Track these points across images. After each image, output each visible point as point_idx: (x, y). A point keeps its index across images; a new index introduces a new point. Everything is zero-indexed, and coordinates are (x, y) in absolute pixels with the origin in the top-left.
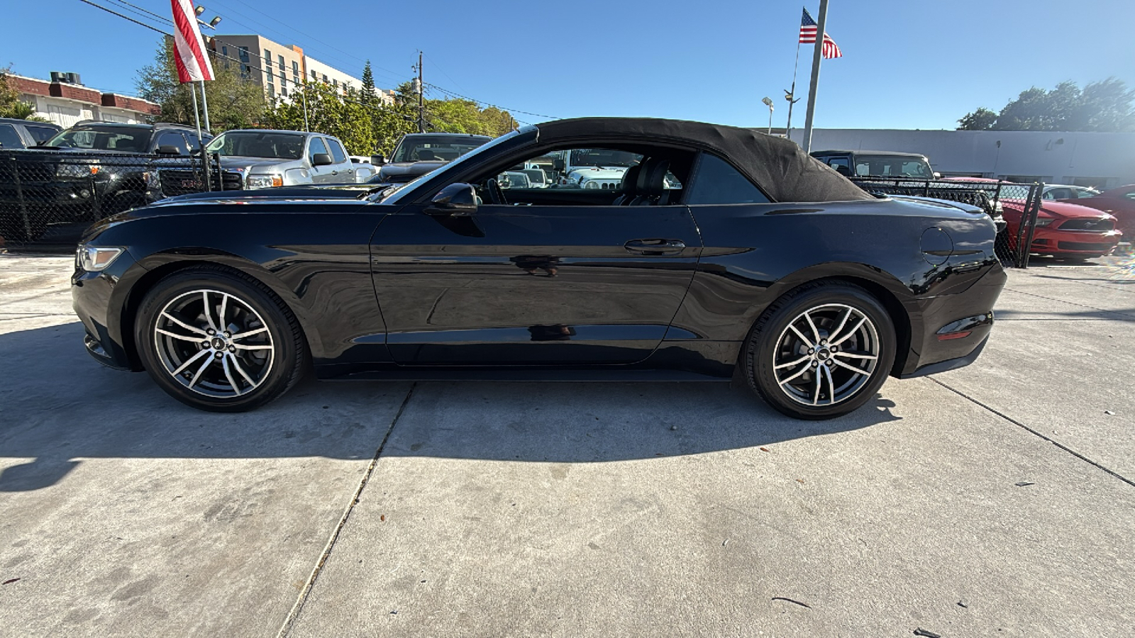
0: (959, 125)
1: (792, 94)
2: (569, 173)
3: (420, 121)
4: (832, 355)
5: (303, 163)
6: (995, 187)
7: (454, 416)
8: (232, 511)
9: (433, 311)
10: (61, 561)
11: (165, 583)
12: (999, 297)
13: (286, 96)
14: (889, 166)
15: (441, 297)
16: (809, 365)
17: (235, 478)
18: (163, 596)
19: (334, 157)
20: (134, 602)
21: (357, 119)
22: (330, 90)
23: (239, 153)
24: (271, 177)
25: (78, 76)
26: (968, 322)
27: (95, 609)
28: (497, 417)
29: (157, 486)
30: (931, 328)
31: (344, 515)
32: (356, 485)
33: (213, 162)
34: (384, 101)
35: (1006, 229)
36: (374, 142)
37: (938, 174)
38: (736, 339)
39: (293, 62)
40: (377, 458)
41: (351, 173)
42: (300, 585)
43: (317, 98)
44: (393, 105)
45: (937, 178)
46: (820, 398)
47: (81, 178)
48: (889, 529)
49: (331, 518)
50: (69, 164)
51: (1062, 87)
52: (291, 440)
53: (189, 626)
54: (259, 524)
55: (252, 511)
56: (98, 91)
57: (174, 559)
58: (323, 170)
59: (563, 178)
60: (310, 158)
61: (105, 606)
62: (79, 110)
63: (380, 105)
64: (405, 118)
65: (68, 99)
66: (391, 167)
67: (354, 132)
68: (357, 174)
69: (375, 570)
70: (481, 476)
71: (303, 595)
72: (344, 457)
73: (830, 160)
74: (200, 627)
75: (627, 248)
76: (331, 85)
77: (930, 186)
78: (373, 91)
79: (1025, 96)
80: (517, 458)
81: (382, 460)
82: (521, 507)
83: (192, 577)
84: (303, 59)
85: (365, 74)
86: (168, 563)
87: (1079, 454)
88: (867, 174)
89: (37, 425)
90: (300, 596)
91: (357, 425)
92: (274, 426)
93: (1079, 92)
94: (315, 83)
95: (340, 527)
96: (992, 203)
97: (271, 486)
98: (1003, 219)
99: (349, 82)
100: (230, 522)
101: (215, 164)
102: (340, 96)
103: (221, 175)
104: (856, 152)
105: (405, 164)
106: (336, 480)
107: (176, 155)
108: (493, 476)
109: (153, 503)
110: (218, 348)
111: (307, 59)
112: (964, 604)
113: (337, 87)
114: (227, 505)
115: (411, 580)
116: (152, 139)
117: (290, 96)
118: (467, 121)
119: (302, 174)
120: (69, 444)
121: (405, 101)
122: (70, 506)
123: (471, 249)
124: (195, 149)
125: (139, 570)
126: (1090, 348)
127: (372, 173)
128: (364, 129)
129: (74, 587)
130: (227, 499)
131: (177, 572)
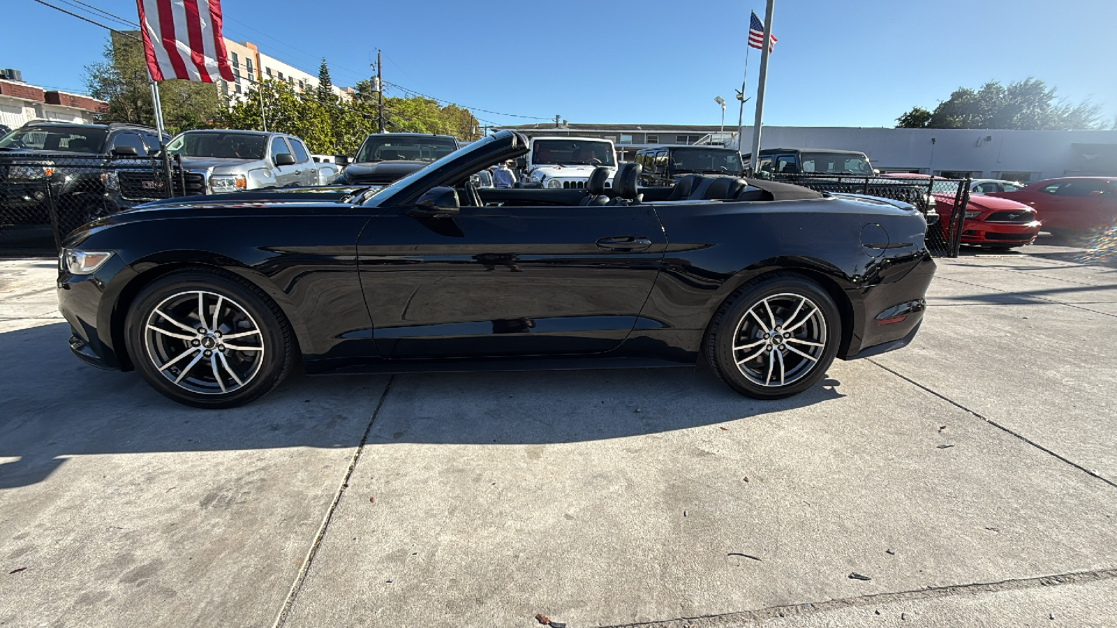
0: (897, 123)
1: (743, 94)
2: (532, 171)
3: (379, 119)
4: (784, 341)
5: (266, 163)
6: (928, 183)
7: (433, 406)
8: (227, 499)
9: (407, 307)
10: (64, 550)
11: (170, 566)
12: (931, 284)
13: (240, 93)
14: (833, 164)
15: (414, 294)
16: (763, 349)
17: (226, 470)
18: (169, 577)
19: (297, 156)
20: (143, 583)
21: (315, 117)
22: (286, 87)
23: (199, 153)
24: (234, 178)
25: (19, 73)
26: (905, 307)
27: (104, 592)
28: (474, 406)
29: (150, 479)
30: (871, 314)
31: (335, 498)
32: (344, 472)
33: (175, 163)
34: (342, 99)
35: (939, 221)
36: (333, 140)
37: (877, 171)
38: (699, 327)
39: (247, 59)
40: (361, 445)
41: (314, 173)
42: (299, 562)
43: (273, 96)
44: (351, 103)
45: (877, 174)
46: (771, 380)
47: (35, 180)
48: (830, 492)
49: (322, 502)
50: (21, 165)
51: (989, 87)
52: (277, 432)
53: (199, 601)
54: (255, 510)
55: (246, 499)
56: (41, 88)
57: (176, 544)
58: (286, 170)
59: (526, 176)
60: (273, 158)
61: (114, 587)
62: (21, 108)
63: (338, 103)
64: (365, 117)
65: (9, 96)
66: (354, 166)
67: (313, 130)
68: (320, 174)
69: (369, 546)
70: (462, 460)
71: (304, 570)
72: (330, 445)
73: (778, 157)
74: (208, 602)
75: (598, 245)
76: (287, 83)
77: (869, 182)
78: (330, 89)
79: (956, 96)
80: (495, 442)
81: (367, 447)
82: (501, 485)
83: (195, 559)
84: (257, 56)
85: (321, 72)
86: (170, 548)
87: (995, 422)
88: (813, 171)
89: (19, 427)
90: (301, 571)
91: (340, 417)
92: (259, 420)
93: (1005, 92)
94: (271, 81)
95: (332, 510)
96: (925, 197)
97: (262, 475)
98: (937, 212)
99: (306, 80)
100: (226, 509)
101: (177, 165)
102: (297, 94)
103: (183, 175)
104: (802, 150)
105: (370, 164)
106: (324, 467)
107: (135, 156)
108: (473, 459)
109: (147, 495)
110: (208, 347)
111: (262, 56)
112: (892, 552)
113: (294, 84)
114: (221, 494)
115: (404, 552)
116: (107, 139)
117: (246, 94)
118: (427, 119)
119: (265, 174)
120: (55, 443)
121: (363, 99)
122: (66, 500)
123: (443, 248)
124: (153, 149)
125: (142, 556)
126: (1007, 328)
127: (335, 172)
128: (322, 126)
129: (81, 573)
130: (220, 489)
131: (180, 555)
